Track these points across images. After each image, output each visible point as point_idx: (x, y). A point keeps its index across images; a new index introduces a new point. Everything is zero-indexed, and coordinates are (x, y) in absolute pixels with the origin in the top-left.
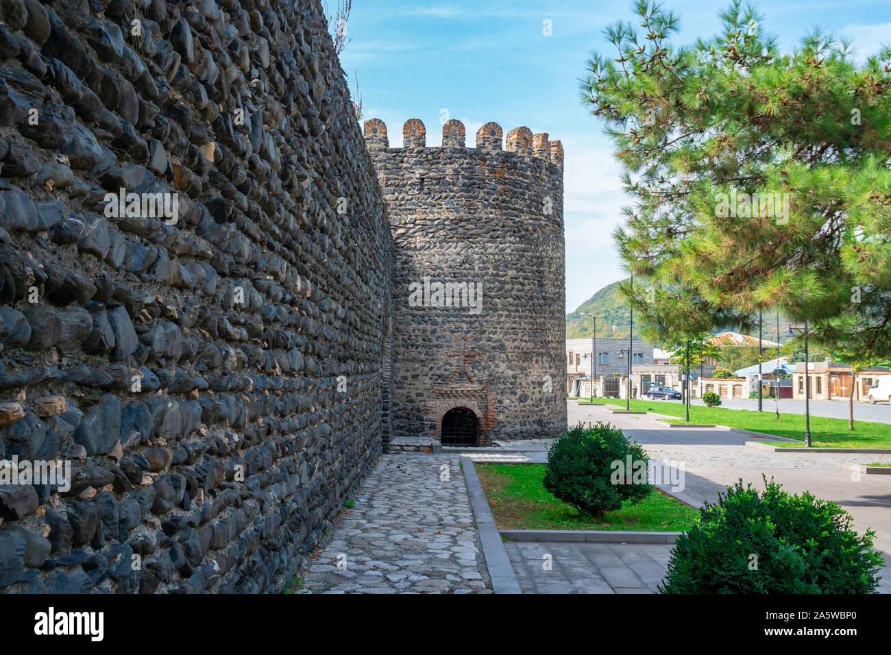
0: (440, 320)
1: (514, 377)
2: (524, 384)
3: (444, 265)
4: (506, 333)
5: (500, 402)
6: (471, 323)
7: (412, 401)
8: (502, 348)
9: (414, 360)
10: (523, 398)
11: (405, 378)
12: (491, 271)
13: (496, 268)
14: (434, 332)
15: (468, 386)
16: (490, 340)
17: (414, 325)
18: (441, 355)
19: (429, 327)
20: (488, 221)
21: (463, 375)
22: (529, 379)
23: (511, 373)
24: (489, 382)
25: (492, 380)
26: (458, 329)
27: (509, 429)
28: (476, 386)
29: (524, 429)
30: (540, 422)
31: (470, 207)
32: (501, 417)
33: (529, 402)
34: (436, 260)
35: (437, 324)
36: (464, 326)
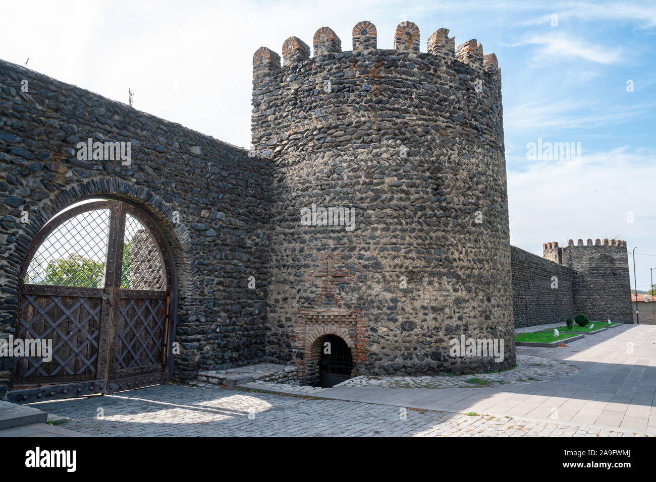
0: (307, 237)
1: (392, 300)
2: (408, 308)
3: (311, 178)
4: (382, 250)
5: (374, 330)
6: (340, 239)
7: (281, 326)
8: (377, 266)
9: (284, 282)
10: (408, 326)
11: (277, 301)
12: (362, 180)
13: (368, 175)
14: (302, 250)
15: (335, 311)
16: (360, 257)
17: (286, 244)
18: (308, 275)
19: (298, 246)
20: (359, 125)
21: (330, 299)
22: (418, 304)
23: (388, 296)
24: (359, 307)
25: (364, 304)
26: (324, 247)
27: (386, 363)
28: (344, 311)
29: (409, 363)
30: (436, 356)
31: (341, 114)
32: (375, 348)
33: (417, 330)
34: (303, 173)
35: (303, 242)
36: (331, 243)
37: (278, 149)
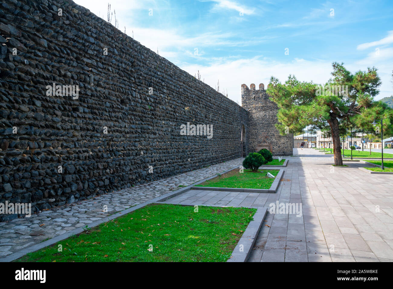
0: (259, 129)
1: (277, 142)
2: (279, 143)
3: (260, 117)
4: (275, 132)
5: (273, 148)
6: (266, 130)
7: (253, 147)
8: (274, 135)
9: (253, 138)
10: (279, 147)
11: (251, 142)
12: (271, 118)
13: (272, 117)
14: (258, 132)
15: (266, 144)
16: (271, 133)
17: (253, 130)
18: (259, 137)
19: (257, 131)
20: (270, 106)
21: (264, 142)
22: (281, 142)
23: (276, 141)
24: (271, 143)
25: (272, 143)
26: (263, 131)
27: (276, 154)
28: (268, 144)
29: (279, 154)
30: (284, 152)
31: (266, 103)
32: (274, 151)
33: (281, 147)
34: (258, 115)
35: (258, 130)
36: (265, 130)
37: (250, 109)
